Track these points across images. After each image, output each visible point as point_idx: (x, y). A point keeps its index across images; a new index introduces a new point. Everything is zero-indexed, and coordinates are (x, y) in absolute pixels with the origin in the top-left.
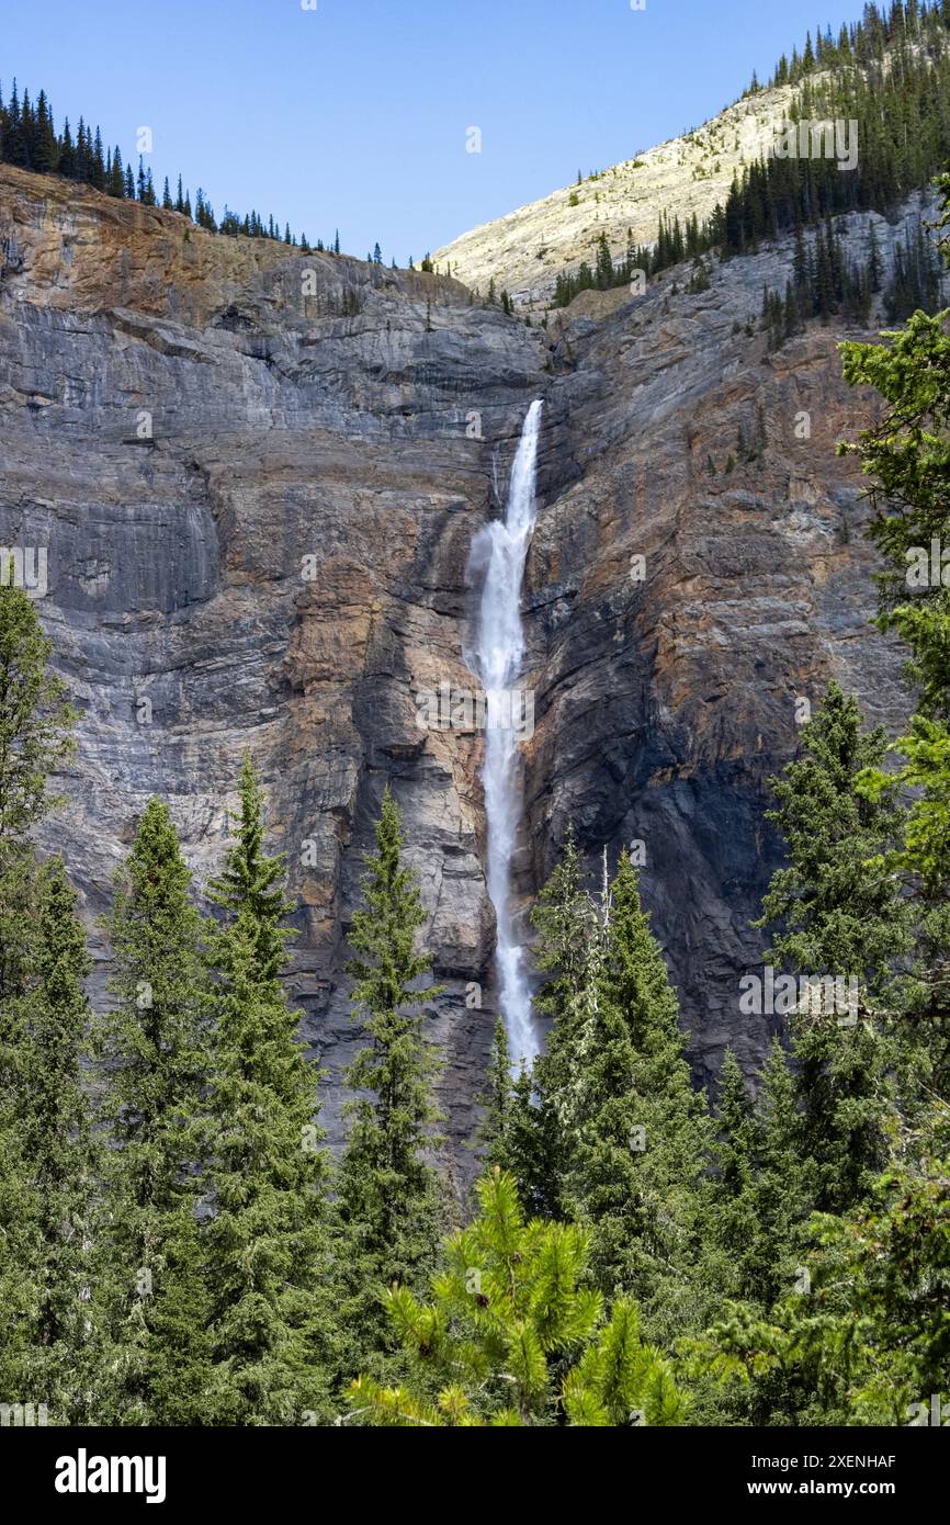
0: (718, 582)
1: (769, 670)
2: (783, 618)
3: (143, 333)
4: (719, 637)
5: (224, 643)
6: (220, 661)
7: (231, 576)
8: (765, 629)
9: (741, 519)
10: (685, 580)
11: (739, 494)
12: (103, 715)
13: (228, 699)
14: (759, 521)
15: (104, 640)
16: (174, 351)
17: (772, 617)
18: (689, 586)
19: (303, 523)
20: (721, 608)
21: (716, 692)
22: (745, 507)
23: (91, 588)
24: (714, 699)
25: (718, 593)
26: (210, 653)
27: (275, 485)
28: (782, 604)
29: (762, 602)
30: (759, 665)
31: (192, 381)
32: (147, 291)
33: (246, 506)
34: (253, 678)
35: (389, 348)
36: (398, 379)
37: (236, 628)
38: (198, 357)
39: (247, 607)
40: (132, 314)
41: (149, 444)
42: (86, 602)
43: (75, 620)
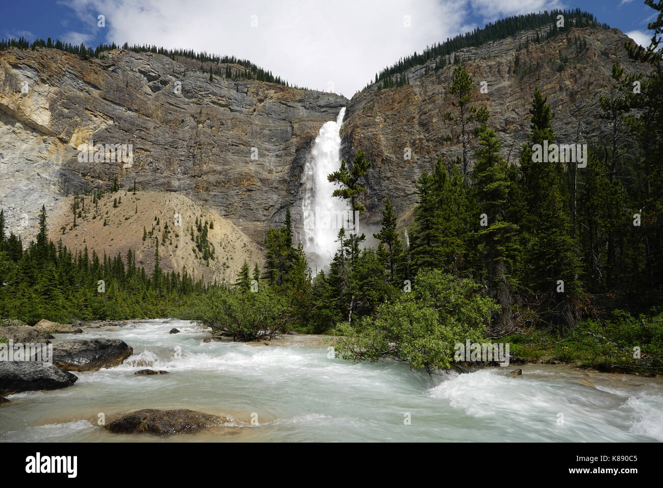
0: (363, 128)
1: (370, 140)
2: (373, 132)
3: (285, 104)
4: (363, 136)
5: (290, 146)
6: (289, 148)
7: (293, 136)
8: (370, 134)
9: (368, 118)
10: (358, 128)
11: (368, 114)
12: (271, 157)
13: (289, 153)
14: (371, 118)
15: (274, 147)
16: (290, 106)
17: (371, 132)
19: (304, 128)
20: (363, 131)
21: (361, 144)
22: (369, 116)
23: (273, 140)
27: (301, 123)
28: (373, 130)
29: (370, 130)
30: (368, 139)
31: (292, 110)
32: (287, 98)
33: (296, 126)
34: (293, 150)
35: (322, 103)
36: (323, 107)
37: (292, 143)
38: (293, 107)
39: (294, 140)
40: (284, 102)
41: (285, 120)
42: (272, 142)
43: (269, 145)
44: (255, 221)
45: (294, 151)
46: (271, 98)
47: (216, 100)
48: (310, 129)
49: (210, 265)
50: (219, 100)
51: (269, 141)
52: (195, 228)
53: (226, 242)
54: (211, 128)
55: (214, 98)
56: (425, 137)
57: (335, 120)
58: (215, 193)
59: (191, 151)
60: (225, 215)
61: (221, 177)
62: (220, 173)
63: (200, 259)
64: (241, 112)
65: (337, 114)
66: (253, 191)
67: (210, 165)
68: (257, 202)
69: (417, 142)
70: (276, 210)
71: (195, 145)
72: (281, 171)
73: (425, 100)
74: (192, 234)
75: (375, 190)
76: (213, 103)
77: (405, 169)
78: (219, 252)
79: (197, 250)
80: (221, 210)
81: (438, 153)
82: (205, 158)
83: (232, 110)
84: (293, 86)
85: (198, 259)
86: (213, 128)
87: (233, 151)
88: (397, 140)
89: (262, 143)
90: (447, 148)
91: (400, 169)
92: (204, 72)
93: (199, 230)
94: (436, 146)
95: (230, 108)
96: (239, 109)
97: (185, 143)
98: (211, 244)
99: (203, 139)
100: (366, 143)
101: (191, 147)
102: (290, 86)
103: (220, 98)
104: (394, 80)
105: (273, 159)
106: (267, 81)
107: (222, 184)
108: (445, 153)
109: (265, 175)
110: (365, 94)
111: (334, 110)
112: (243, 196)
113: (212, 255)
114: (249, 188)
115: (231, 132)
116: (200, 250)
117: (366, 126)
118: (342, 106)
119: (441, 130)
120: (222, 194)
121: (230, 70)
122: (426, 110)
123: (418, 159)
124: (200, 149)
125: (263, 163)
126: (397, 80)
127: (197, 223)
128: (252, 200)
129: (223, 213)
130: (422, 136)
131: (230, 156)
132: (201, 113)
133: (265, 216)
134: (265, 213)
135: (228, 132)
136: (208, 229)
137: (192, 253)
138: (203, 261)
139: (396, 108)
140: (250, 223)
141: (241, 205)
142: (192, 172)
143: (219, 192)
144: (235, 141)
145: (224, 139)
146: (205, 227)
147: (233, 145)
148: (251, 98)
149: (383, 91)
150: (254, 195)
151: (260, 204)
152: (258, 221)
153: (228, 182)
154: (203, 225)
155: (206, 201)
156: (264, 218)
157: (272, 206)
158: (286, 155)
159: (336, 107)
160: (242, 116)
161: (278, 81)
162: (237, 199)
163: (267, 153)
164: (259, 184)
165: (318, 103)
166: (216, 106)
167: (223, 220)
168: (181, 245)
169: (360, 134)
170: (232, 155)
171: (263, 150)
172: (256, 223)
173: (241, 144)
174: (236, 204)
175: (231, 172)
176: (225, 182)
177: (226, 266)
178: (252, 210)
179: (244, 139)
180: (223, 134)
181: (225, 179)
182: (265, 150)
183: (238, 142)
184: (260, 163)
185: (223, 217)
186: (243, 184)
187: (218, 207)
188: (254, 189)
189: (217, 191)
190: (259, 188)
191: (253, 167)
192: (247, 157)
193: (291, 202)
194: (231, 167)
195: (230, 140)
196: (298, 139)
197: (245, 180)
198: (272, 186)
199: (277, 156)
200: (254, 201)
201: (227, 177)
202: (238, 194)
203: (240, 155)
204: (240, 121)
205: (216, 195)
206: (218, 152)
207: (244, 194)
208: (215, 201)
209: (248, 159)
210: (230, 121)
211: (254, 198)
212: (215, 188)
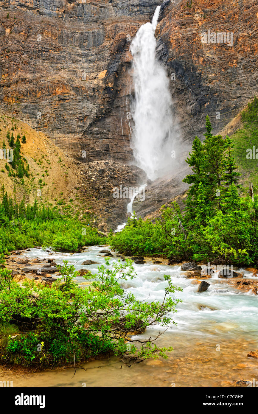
0: (181, 27)
1: (189, 40)
2: (192, 31)
3: (96, 5)
4: (181, 36)
5: (104, 49)
6: (102, 52)
7: (106, 39)
8: (189, 33)
9: (186, 16)
10: (175, 27)
11: (186, 12)
12: (83, 63)
13: (103, 58)
14: (190, 16)
15: (86, 52)
16: (101, 7)
17: (190, 31)
18: (176, 28)
19: (117, 29)
20: (182, 31)
21: (180, 44)
22: (187, 14)
23: (85, 44)
24: (179, 46)
25: (181, 28)
26: (101, 51)
27: (114, 24)
28: (192, 29)
29: (189, 29)
30: (187, 39)
31: (103, 11)
33: (108, 28)
34: (107, 54)
36: (136, 6)
37: (105, 47)
38: (105, 8)
39: (108, 43)
41: (97, 22)
42: (84, 47)
43: (82, 50)
44: (69, 133)
45: (108, 55)
47: (24, 3)
48: (124, 31)
49: (25, 183)
51: (81, 46)
52: (7, 143)
53: (40, 157)
54: (20, 33)
55: (21, 1)
56: (248, 34)
57: (150, 20)
58: (26, 104)
60: (37, 128)
61: (32, 86)
62: (30, 82)
63: (14, 176)
64: (50, 15)
65: (152, 13)
66: (66, 100)
67: (19, 73)
68: (71, 112)
69: (240, 40)
70: (92, 121)
71: (2, 51)
72: (95, 78)
76: (21, 5)
77: (229, 71)
78: (34, 168)
79: (10, 167)
80: (33, 122)
82: (15, 66)
83: (40, 14)
85: (12, 177)
86: (22, 33)
87: (44, 58)
89: (74, 48)
91: (223, 70)
93: (12, 144)
95: (38, 11)
96: (47, 11)
98: (25, 160)
99: (11, 45)
105: (86, 65)
107: (33, 93)
109: (78, 82)
111: (149, 9)
112: (56, 107)
113: (26, 172)
114: (62, 97)
116: (14, 167)
117: (184, 25)
118: (157, 4)
120: (33, 104)
123: (242, 59)
124: (8, 56)
125: (76, 69)
127: (8, 137)
128: (65, 110)
129: (35, 125)
130: (245, 34)
131: (39, 63)
132: (8, 17)
133: (79, 126)
134: (80, 124)
136: (21, 144)
137: (6, 170)
138: (18, 179)
140: (64, 135)
141: (54, 116)
144: (44, 46)
145: (33, 44)
146: (18, 140)
147: (43, 51)
150: (67, 104)
151: (74, 114)
152: (73, 133)
153: (39, 91)
154: (15, 139)
155: (17, 112)
156: (79, 129)
157: (87, 115)
158: (99, 60)
159: (150, 6)
160: (51, 20)
163: (80, 59)
164: (72, 93)
165: (131, 2)
166: (24, 9)
167: (36, 134)
169: (177, 34)
170: (42, 62)
171: (75, 55)
172: (70, 135)
173: (51, 49)
174: (48, 115)
175: (43, 81)
176: (36, 91)
177: (42, 183)
178: (66, 121)
179: (54, 44)
180: (32, 39)
181: (36, 88)
182: (78, 55)
183: (48, 48)
184: (72, 69)
185: (36, 129)
186: (56, 93)
187: (30, 119)
188: (67, 98)
189: (28, 101)
190: (72, 97)
191: (65, 75)
192: (58, 63)
193: (107, 111)
194: (42, 75)
195: (39, 45)
196: (112, 41)
197: (57, 89)
198: (86, 94)
199: (90, 62)
200: (68, 111)
201: (38, 86)
202: (50, 104)
203: (51, 61)
204: (50, 25)
205: (27, 105)
206: (28, 59)
207: (57, 104)
208: (26, 113)
209: (59, 66)
210: (39, 25)
211: (68, 108)
212: (25, 98)
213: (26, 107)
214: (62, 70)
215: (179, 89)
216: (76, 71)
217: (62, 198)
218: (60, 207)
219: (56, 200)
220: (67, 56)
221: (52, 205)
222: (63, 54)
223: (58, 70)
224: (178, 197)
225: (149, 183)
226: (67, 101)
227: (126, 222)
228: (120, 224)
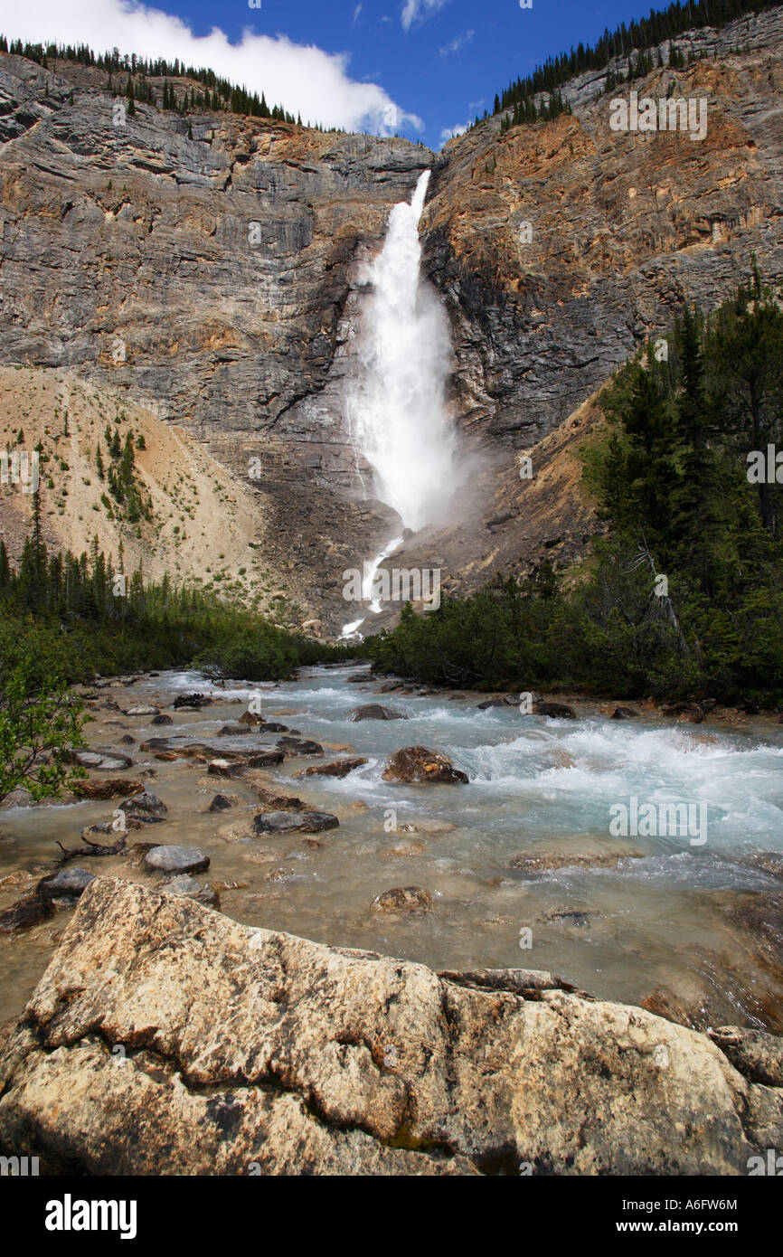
0: (473, 213)
1: (489, 240)
2: (496, 222)
3: (296, 166)
4: (473, 231)
5: (311, 257)
6: (309, 263)
7: (316, 237)
8: (489, 226)
9: (484, 191)
10: (462, 213)
11: (483, 183)
12: (268, 284)
13: (309, 275)
14: (491, 192)
15: (273, 262)
16: (306, 170)
17: (491, 223)
18: (464, 216)
19: (340, 217)
20: (474, 221)
21: (470, 249)
22: (486, 188)
23: (271, 246)
25: (473, 217)
26: (306, 261)
27: (334, 206)
28: (496, 218)
29: (489, 218)
30: (486, 239)
31: (311, 179)
32: (300, 152)
33: (321, 213)
34: (318, 267)
35: (378, 161)
36: (380, 170)
37: (314, 252)
38: (315, 172)
39: (320, 245)
40: (293, 161)
41: (296, 200)
42: (268, 251)
43: (264, 257)
44: (238, 430)
45: (320, 269)
46: (266, 152)
47: (143, 159)
48: (353, 219)
49: (145, 535)
50: (150, 157)
51: (263, 250)
52: (105, 450)
53: (176, 479)
54: (135, 220)
55: (139, 154)
56: (612, 230)
57: (407, 199)
58: (146, 368)
59: (91, 272)
60: (169, 419)
61: (159, 330)
62: (156, 322)
63: (120, 520)
64: (199, 185)
65: (413, 186)
66: (231, 360)
67: (133, 305)
68: (242, 386)
69: (595, 243)
70: (286, 404)
71: (98, 259)
72: (293, 315)
73: (608, 150)
74: (100, 464)
75: (505, 353)
76: (138, 164)
77: (572, 306)
78: (161, 502)
79: (112, 500)
80: (161, 407)
81: (644, 267)
82: (123, 291)
83: (179, 181)
84: (313, 126)
85: (116, 521)
86: (138, 221)
87: (185, 273)
88: (550, 239)
89: (248, 254)
90: (664, 255)
91: (560, 304)
92: (114, 96)
93: (115, 452)
94: (639, 251)
95: (173, 176)
96: (193, 176)
97: (75, 255)
98: (143, 485)
99: (116, 245)
100: (480, 247)
101: (90, 264)
102: (305, 124)
103: (151, 153)
104: (537, 106)
105: (274, 287)
106: (254, 114)
107: (162, 347)
108: (659, 266)
109: (257, 324)
110: (473, 139)
111: (406, 177)
112: (210, 375)
113: (147, 510)
114: (223, 355)
115: (179, 230)
116: (120, 500)
117: (478, 209)
118: (423, 167)
119: (649, 216)
120: (161, 369)
121: (172, 90)
122: (612, 171)
123: (598, 282)
124: (109, 267)
125: (253, 298)
126: (542, 105)
127: (108, 437)
128: (230, 381)
129: (166, 412)
130: (606, 231)
131: (176, 283)
132: (110, 187)
133: (259, 417)
134: (260, 410)
135: (170, 229)
136: (136, 451)
137: (102, 506)
138: (129, 527)
139: (544, 169)
140: (226, 435)
141: (206, 395)
142: (93, 322)
143: (154, 365)
144: (187, 248)
145: (163, 244)
146: (128, 445)
147: (183, 259)
148: (218, 152)
149: (514, 130)
150: (233, 370)
151: (248, 391)
152: (245, 429)
153: (175, 341)
154: (123, 442)
155: (127, 386)
156: (259, 422)
157: (275, 394)
158: (302, 279)
159: (408, 170)
160: (202, 195)
161: (278, 114)
162: (193, 380)
163: (260, 276)
164: (245, 346)
165: (370, 162)
166: (144, 172)
167: (168, 431)
168: (74, 486)
169: (465, 228)
170: (182, 281)
171: (250, 268)
172: (240, 433)
173: (200, 256)
174: (194, 392)
175: (182, 320)
176: (167, 341)
177: (180, 535)
178: (231, 405)
179: (207, 244)
180: (160, 234)
181: (168, 335)
182: (256, 268)
183: (194, 252)
184: (244, 298)
185: (166, 422)
186: (209, 347)
187: (154, 401)
188: (234, 357)
189: (151, 362)
190: (245, 354)
191: (229, 308)
192: (215, 284)
193: (318, 384)
194: (182, 307)
195: (176, 246)
196: (329, 242)
197: (213, 337)
198: (273, 349)
199: (283, 282)
200: (236, 383)
201: (173, 331)
202: (198, 369)
203: (200, 280)
204: (197, 205)
205: (148, 371)
206: (151, 274)
207: (213, 370)
208: (146, 387)
209: (218, 290)
210: (175, 205)
211: (235, 377)
212: (145, 355)
213: (146, 374)
214: (224, 299)
215: (469, 341)
216: (252, 301)
217: (222, 566)
218: (217, 585)
219: (209, 571)
220: (235, 269)
221: (200, 580)
222: (226, 265)
223: (215, 297)
224: (472, 564)
225: (408, 535)
226: (232, 363)
227: (361, 617)
228: (347, 621)
